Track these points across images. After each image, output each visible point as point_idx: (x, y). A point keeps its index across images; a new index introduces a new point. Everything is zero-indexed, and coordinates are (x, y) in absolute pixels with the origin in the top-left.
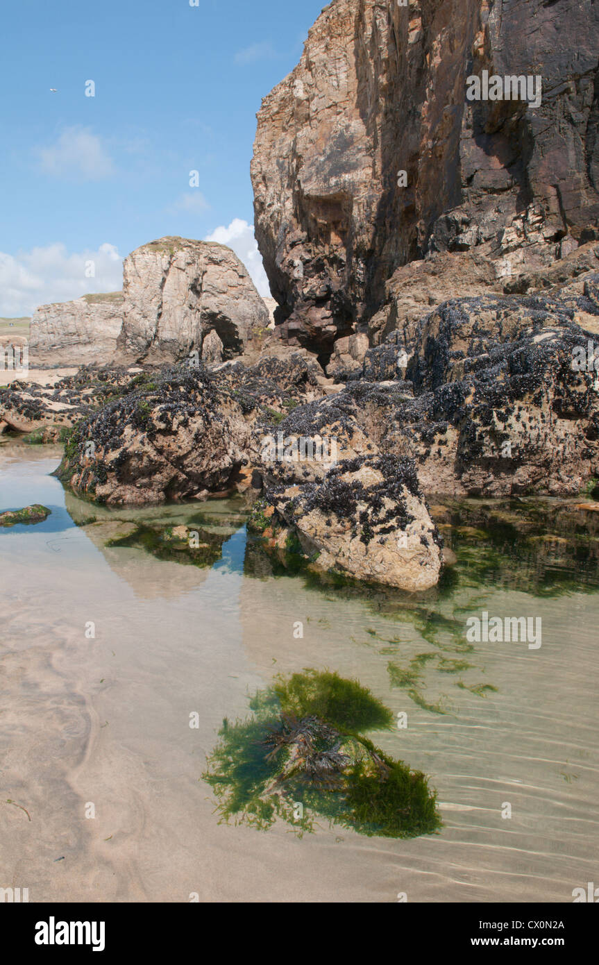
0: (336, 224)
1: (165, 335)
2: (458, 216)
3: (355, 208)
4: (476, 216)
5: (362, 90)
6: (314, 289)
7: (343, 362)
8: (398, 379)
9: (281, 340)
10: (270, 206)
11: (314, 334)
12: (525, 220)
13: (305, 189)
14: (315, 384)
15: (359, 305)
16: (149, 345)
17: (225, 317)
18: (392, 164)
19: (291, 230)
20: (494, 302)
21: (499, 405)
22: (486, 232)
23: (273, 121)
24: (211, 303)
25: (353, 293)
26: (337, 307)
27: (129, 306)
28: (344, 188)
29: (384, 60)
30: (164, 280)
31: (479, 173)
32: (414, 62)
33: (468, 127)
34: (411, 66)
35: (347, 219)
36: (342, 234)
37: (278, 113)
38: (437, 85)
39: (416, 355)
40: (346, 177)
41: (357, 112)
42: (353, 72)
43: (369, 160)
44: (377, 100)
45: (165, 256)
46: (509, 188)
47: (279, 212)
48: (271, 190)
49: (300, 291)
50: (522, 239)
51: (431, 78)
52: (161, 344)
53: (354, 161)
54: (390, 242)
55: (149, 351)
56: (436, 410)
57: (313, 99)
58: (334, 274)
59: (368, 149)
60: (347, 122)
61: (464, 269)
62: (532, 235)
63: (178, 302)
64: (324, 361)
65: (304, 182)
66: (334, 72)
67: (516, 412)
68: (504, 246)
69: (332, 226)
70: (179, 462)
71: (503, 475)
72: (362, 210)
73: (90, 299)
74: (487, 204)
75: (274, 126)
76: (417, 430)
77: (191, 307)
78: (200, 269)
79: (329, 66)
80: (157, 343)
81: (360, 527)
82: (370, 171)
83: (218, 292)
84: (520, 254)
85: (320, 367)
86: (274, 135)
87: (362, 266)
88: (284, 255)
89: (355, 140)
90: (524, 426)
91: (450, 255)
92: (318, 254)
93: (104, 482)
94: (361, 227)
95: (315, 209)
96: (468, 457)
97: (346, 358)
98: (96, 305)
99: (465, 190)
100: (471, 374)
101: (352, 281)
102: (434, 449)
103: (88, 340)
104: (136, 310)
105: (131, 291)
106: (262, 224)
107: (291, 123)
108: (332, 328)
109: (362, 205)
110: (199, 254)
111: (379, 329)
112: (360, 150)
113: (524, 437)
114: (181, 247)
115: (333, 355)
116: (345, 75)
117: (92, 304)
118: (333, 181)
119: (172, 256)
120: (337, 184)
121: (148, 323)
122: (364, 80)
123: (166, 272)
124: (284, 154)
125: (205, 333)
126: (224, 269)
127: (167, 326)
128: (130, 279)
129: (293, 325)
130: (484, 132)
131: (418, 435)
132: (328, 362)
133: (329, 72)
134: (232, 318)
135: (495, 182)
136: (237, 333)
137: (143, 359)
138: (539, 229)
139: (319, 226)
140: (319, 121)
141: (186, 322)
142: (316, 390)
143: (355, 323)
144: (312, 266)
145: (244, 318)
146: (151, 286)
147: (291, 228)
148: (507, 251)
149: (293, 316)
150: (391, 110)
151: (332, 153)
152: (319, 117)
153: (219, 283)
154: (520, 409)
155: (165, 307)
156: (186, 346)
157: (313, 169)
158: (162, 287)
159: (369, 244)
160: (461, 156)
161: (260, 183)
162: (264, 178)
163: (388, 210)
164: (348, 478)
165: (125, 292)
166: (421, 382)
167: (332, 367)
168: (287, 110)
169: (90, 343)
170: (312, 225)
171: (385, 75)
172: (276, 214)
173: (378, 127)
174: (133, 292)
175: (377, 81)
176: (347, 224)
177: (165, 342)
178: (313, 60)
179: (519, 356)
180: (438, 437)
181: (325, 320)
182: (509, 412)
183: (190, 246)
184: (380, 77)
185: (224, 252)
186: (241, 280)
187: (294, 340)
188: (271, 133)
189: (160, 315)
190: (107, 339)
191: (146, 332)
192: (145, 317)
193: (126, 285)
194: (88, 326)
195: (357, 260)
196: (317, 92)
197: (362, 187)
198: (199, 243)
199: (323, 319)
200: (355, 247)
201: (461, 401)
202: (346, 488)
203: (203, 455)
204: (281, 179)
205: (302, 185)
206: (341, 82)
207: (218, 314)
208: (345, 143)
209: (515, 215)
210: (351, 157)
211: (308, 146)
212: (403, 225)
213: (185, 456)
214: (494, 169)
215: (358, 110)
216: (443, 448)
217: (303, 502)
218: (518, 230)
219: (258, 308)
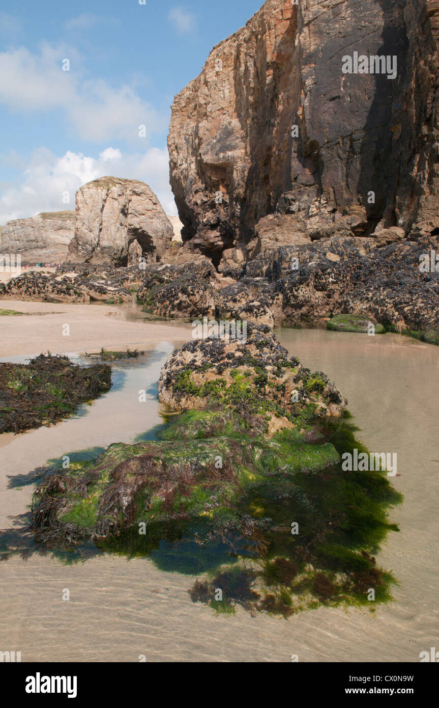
0: (223, 180)
1: (104, 243)
2: (290, 197)
3: (235, 173)
4: (298, 197)
5: (239, 101)
6: (210, 219)
7: (228, 264)
8: (262, 276)
9: (189, 250)
10: (180, 165)
11: (210, 246)
12: (320, 202)
13: (204, 159)
14: (214, 277)
15: (237, 230)
16: (93, 250)
17: (144, 231)
18: (257, 149)
19: (196, 183)
20: (298, 249)
21: (295, 286)
22: (303, 206)
23: (182, 112)
24: (135, 222)
25: (234, 223)
26: (224, 230)
27: (80, 224)
28: (228, 160)
29: (252, 88)
30: (103, 206)
31: (300, 176)
32: (269, 94)
33: (295, 152)
34: (267, 97)
35: (230, 178)
36: (226, 186)
37: (185, 107)
38: (281, 120)
39: (269, 267)
40: (230, 153)
41: (235, 114)
42: (233, 89)
43: (243, 144)
44: (248, 110)
45: (104, 190)
46: (314, 185)
47: (187, 170)
48: (181, 155)
49: (201, 220)
50: (318, 211)
51: (278, 116)
52: (102, 249)
53: (234, 144)
54: (255, 194)
55: (94, 254)
56: (276, 288)
57: (208, 104)
58: (222, 210)
59: (242, 138)
60: (230, 120)
61: (292, 224)
62: (322, 210)
63: (113, 221)
64: (216, 263)
65: (203, 154)
66: (222, 88)
67: (301, 289)
68: (310, 214)
69: (221, 182)
70: (195, 305)
71: (298, 310)
72: (239, 174)
73: (44, 216)
74: (303, 192)
75: (182, 115)
76: (269, 295)
77: (121, 225)
78: (127, 198)
79: (219, 85)
80: (99, 249)
81: (255, 315)
82: (243, 151)
83: (140, 214)
84: (317, 219)
85: (213, 266)
86: (182, 121)
87: (239, 207)
88: (191, 198)
89: (234, 131)
90: (304, 293)
91: (286, 216)
92: (212, 198)
93: (174, 310)
94: (239, 184)
95: (210, 171)
96: (286, 304)
97: (230, 261)
98: (49, 220)
99: (294, 183)
100: (288, 276)
101: (233, 215)
102: (275, 301)
103: (43, 245)
104: (85, 227)
105: (81, 213)
106: (175, 176)
107: (193, 114)
108: (221, 243)
109: (239, 171)
110: (126, 188)
111: (252, 250)
112: (237, 138)
113: (304, 297)
114: (114, 184)
115: (222, 260)
116: (228, 91)
117: (46, 220)
118: (221, 155)
119: (108, 190)
120: (224, 157)
121: (92, 235)
122: (239, 94)
123: (105, 201)
124: (189, 133)
125: (131, 241)
126: (143, 199)
127: (106, 237)
128: (80, 205)
129: (197, 241)
130: (302, 156)
131: (270, 297)
132: (219, 264)
133: (219, 88)
134: (148, 232)
135: (307, 181)
136: (152, 242)
137: (90, 259)
138: (325, 207)
139: (213, 181)
140: (213, 118)
141: (118, 234)
142: (215, 281)
143: (235, 241)
144: (208, 205)
145: (157, 232)
146: (95, 210)
147: (195, 181)
148: (312, 216)
149: (197, 235)
150: (256, 117)
151: (221, 138)
152: (213, 115)
153: (140, 208)
154: (302, 288)
155: (104, 224)
156: (118, 251)
157: (209, 147)
158: (102, 211)
159: (243, 195)
160: (292, 166)
161: (174, 150)
162: (176, 147)
163: (254, 175)
164: (251, 304)
165: (77, 214)
166: (272, 278)
167: (221, 267)
168: (191, 106)
169: (45, 247)
170: (208, 181)
171: (252, 97)
172: (184, 171)
173: (248, 126)
174: (82, 214)
175: (248, 99)
176: (230, 181)
177: (104, 248)
178: (209, 80)
179: (303, 270)
180: (276, 297)
181: (217, 238)
182: (299, 289)
183: (120, 183)
184: (250, 97)
185: (143, 187)
186: (155, 206)
187: (197, 250)
188: (180, 119)
189: (101, 230)
190: (57, 244)
191: (92, 241)
192: (91, 231)
193: (78, 209)
194: (44, 235)
195: (236, 203)
196: (211, 100)
197: (239, 160)
198: (126, 181)
199: (215, 237)
200: (235, 196)
201: (284, 286)
202: (251, 306)
203: (202, 302)
204: (187, 149)
205: (203, 157)
206: (226, 95)
207: (139, 229)
208: (228, 133)
209: (316, 199)
210: (232, 142)
211: (206, 132)
212: (263, 185)
213: (197, 303)
214: (306, 175)
215: (236, 113)
216: (278, 301)
217: (239, 311)
218: (317, 206)
219: (166, 225)
